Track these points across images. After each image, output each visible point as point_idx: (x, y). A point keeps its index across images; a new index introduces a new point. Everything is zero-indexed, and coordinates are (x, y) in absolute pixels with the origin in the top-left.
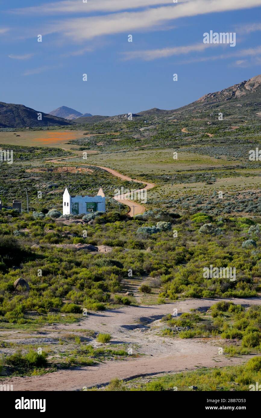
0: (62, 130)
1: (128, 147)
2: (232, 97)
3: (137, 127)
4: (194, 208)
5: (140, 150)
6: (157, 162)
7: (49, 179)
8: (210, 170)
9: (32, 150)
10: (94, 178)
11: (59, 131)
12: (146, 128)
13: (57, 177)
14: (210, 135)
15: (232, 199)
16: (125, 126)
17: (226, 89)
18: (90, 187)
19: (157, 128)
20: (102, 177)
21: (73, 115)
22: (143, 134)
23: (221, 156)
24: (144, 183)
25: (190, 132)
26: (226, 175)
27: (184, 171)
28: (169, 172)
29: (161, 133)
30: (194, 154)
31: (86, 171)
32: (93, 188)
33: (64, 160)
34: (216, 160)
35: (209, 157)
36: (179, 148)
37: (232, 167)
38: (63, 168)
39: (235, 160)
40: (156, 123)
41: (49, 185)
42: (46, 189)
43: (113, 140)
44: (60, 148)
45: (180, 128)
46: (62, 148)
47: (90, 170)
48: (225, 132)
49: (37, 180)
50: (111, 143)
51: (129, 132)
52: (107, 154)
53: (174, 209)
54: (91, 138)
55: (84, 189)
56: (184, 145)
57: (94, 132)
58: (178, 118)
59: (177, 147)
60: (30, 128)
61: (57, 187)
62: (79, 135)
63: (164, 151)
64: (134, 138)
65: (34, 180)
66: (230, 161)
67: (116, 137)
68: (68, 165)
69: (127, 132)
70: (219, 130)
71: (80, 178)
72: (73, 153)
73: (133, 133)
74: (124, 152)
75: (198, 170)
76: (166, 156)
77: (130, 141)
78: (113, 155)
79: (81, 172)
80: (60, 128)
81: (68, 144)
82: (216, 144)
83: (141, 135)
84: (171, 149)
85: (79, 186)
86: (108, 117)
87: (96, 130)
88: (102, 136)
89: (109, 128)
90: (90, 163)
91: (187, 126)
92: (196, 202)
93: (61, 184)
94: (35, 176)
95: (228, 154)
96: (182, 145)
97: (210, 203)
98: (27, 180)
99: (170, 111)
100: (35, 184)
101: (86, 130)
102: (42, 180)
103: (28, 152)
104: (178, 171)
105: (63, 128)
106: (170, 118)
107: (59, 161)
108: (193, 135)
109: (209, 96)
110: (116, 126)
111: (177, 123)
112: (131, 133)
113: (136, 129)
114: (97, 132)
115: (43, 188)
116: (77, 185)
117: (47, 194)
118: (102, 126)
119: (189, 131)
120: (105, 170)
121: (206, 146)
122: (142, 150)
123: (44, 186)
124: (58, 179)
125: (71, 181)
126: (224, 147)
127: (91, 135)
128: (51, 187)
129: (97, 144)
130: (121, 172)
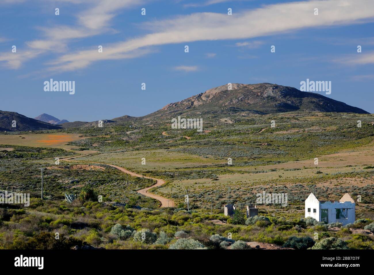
0: (60, 133)
1: (123, 147)
2: (191, 107)
3: (124, 131)
4: (218, 202)
5: (136, 150)
6: (155, 160)
7: (69, 176)
8: (204, 167)
9: (39, 150)
10: (108, 174)
11: (58, 134)
12: (132, 131)
13: (76, 174)
14: (188, 138)
15: (248, 194)
16: (113, 130)
17: (186, 100)
18: (107, 182)
19: (141, 132)
20: (114, 174)
21: (52, 121)
22: (130, 137)
23: (208, 155)
24: (154, 179)
25: (170, 135)
26: (222, 172)
27: (181, 168)
28: (169, 169)
29: (146, 136)
30: (183, 154)
31: (98, 168)
32: (110, 183)
33: (73, 158)
34: (205, 159)
35: (198, 156)
36: (169, 148)
37: (222, 165)
38: (78, 165)
39: (221, 159)
40: (139, 128)
41: (71, 181)
42: (68, 184)
43: (105, 141)
44: (62, 148)
45: (160, 132)
46: (63, 149)
47: (102, 168)
48: (200, 135)
49: (59, 176)
50: (104, 144)
51: (118, 135)
52: (108, 154)
53: (201, 203)
54: (87, 140)
55: (102, 184)
56: (173, 146)
57: (87, 135)
58: (154, 123)
59: (167, 147)
60: (33, 131)
61: (78, 182)
62: (75, 137)
63: (156, 151)
64: (124, 140)
65: (57, 176)
66: (217, 160)
67: (108, 139)
68: (81, 163)
69: (116, 135)
70: (194, 133)
71: (96, 174)
72: (76, 153)
73: (122, 136)
74: (122, 152)
75: (193, 168)
76: (160, 155)
77: (120, 142)
78: (114, 154)
79: (93, 169)
80: (59, 132)
81: (68, 145)
82: (200, 145)
83: (129, 138)
84: (162, 149)
85: (98, 181)
86: (87, 122)
87: (89, 134)
88: (95, 139)
89: (100, 131)
90: (97, 161)
91: (166, 130)
92: (218, 196)
93: (81, 180)
94: (56, 173)
95: (213, 154)
96: (171, 146)
97: (231, 197)
98: (50, 176)
99: (138, 118)
100: (58, 180)
101: (80, 133)
102: (63, 177)
103: (36, 152)
104: (177, 169)
105: (60, 131)
106: (147, 123)
107: (69, 159)
108: (173, 137)
109: (171, 105)
110: (106, 130)
111: (157, 128)
112: (119, 136)
113: (123, 132)
114: (91, 135)
115: (66, 184)
116: (96, 181)
117: (71, 188)
118: (94, 130)
119: (168, 134)
120: (114, 167)
121: (191, 147)
122: (137, 150)
123: (67, 182)
124: (77, 175)
125: (89, 177)
126: (207, 148)
127: (86, 137)
128: (72, 182)
129: (93, 145)
130: (129, 169)
